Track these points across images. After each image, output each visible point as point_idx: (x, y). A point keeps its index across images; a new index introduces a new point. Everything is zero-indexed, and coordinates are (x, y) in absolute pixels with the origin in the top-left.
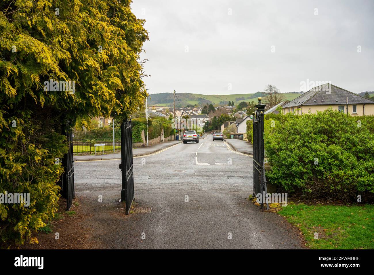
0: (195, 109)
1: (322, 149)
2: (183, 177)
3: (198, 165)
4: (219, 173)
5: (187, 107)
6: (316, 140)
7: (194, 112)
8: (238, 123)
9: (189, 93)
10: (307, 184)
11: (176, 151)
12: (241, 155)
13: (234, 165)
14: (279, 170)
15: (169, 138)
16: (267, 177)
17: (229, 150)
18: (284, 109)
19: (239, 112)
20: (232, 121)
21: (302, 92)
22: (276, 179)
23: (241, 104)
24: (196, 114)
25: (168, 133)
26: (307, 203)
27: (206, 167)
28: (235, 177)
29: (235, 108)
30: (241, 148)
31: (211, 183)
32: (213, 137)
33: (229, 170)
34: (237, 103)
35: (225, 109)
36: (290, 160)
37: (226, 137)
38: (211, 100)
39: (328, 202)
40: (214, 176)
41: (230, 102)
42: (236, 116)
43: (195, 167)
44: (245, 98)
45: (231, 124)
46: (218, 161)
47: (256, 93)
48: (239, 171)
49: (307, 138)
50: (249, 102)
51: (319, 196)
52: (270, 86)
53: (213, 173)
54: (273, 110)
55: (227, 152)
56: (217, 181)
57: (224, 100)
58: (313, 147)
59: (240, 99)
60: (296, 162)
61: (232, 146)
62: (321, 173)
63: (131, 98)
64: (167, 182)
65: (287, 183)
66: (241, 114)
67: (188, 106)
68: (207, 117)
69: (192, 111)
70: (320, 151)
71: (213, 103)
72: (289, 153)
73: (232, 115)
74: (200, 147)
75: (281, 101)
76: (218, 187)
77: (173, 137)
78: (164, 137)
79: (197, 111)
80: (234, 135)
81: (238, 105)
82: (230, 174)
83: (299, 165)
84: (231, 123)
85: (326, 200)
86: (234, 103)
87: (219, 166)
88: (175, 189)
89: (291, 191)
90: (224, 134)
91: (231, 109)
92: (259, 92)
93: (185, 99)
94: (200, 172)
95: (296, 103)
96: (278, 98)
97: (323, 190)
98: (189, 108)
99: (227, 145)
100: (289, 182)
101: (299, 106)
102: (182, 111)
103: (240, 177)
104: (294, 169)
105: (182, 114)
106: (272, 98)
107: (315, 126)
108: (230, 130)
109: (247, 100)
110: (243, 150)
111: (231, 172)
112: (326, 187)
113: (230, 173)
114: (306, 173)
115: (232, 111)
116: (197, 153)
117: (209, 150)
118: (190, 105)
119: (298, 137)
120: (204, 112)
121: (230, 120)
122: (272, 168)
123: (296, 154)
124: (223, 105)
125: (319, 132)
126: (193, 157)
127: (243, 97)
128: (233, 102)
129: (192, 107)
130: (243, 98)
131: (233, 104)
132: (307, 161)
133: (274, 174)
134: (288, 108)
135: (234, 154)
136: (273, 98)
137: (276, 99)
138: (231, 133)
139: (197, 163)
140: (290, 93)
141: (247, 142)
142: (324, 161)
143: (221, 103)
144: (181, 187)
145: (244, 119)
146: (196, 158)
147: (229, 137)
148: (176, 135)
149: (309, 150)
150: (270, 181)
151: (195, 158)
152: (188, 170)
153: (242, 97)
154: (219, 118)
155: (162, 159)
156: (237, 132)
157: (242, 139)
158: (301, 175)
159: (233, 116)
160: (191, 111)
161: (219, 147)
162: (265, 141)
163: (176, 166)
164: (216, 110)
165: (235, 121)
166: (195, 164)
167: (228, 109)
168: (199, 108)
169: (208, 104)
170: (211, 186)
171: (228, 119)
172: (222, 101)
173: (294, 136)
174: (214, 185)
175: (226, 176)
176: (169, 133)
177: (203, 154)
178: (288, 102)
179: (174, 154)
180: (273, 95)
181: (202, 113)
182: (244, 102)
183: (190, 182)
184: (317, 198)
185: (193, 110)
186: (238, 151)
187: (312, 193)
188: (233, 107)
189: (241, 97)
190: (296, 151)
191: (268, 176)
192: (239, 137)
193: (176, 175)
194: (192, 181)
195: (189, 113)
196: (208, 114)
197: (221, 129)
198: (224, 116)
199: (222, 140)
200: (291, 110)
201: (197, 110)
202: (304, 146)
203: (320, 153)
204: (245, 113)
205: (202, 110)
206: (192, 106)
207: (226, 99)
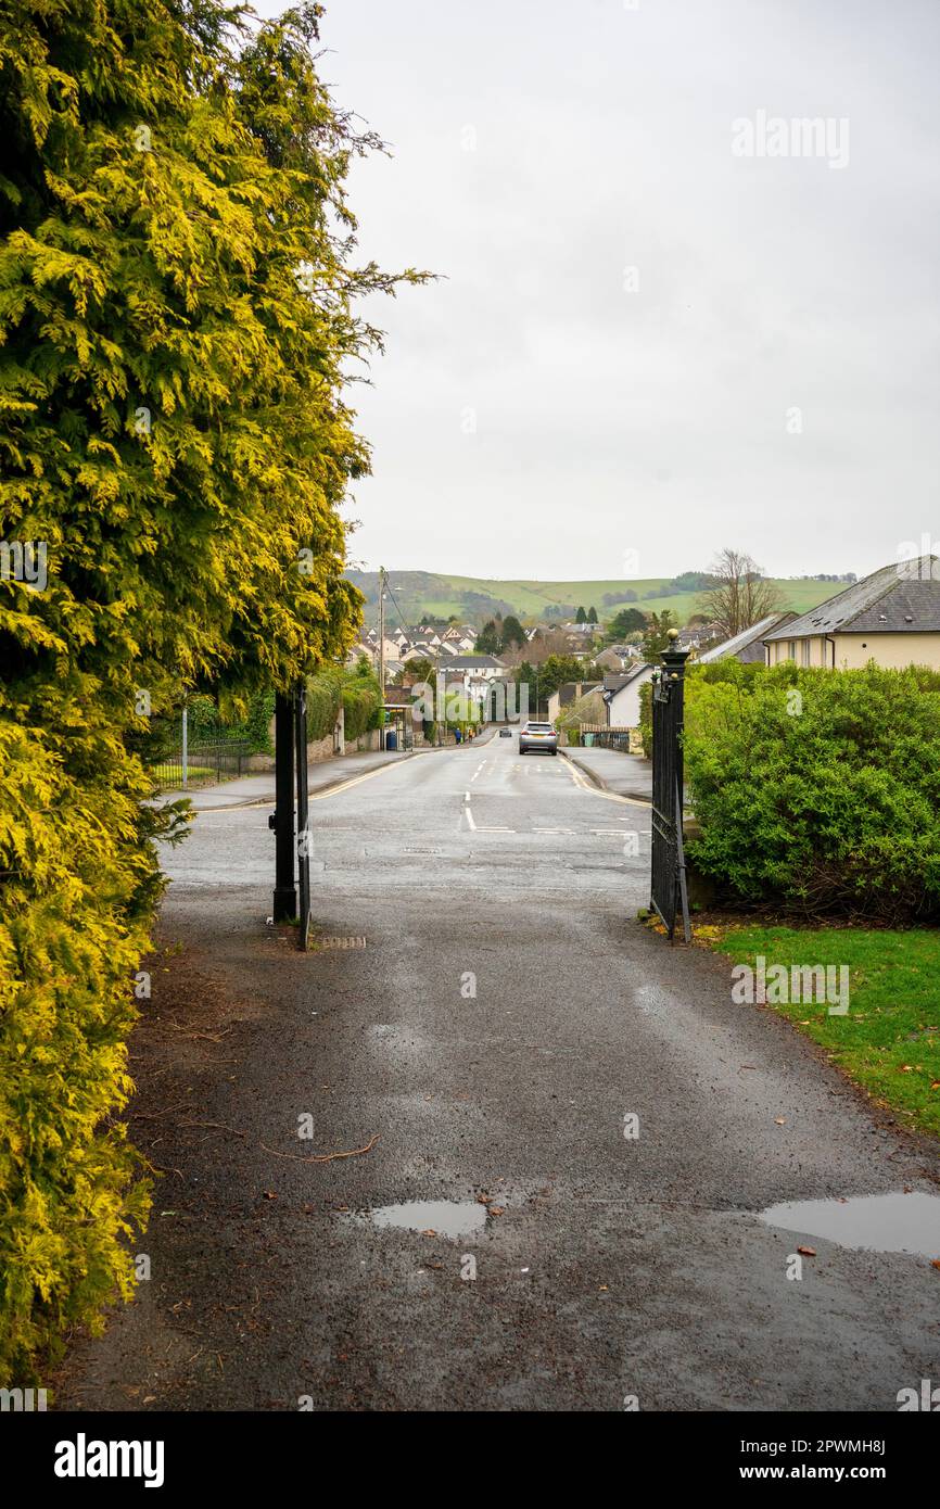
0: (452, 633)
1: (838, 779)
2: (432, 867)
3: (475, 831)
4: (547, 858)
5: (420, 624)
6: (827, 756)
7: (446, 646)
8: (612, 691)
9: (429, 572)
10: (795, 874)
11: (395, 787)
12: (621, 804)
13: (595, 834)
14: (722, 837)
15: (363, 741)
16: (688, 857)
17: (578, 786)
18: (777, 642)
19: (615, 646)
20: (588, 680)
21: (850, 577)
22: (714, 862)
23: (623, 618)
24: (454, 652)
25: (358, 724)
26: (796, 927)
27: (503, 839)
28: (598, 868)
29: (600, 631)
30: (621, 780)
31: (524, 885)
32: (521, 739)
33: (579, 850)
34: (608, 615)
35: (563, 635)
36: (753, 808)
37: (567, 742)
38: (509, 601)
39: (850, 924)
40: (533, 865)
41: (581, 609)
42: (603, 664)
43: (465, 837)
44: (639, 596)
45: (583, 692)
46: (542, 819)
47: (678, 577)
48: (609, 852)
49: (802, 749)
50: (654, 614)
51: (829, 909)
52: (732, 556)
53: (527, 857)
54: (736, 645)
55: (571, 791)
56: (542, 879)
57: (559, 602)
58: (815, 773)
59: (621, 599)
60: (769, 814)
61: (587, 771)
62: (835, 843)
63: (327, 633)
64: (384, 880)
65: (745, 872)
66: (624, 654)
67: (425, 622)
68: (495, 666)
69: (439, 643)
70: (833, 784)
71: (518, 612)
72: (749, 788)
73: (587, 660)
74: (476, 775)
75: (770, 610)
76: (544, 894)
77: (376, 735)
78: (346, 739)
79: (457, 641)
80: (597, 735)
81: (611, 620)
82: (581, 860)
83: (775, 823)
84: (585, 690)
85: (846, 919)
86: (598, 614)
87: (549, 834)
88: (416, 899)
89: (754, 895)
90: (559, 728)
91: (584, 638)
92: (689, 575)
93: (415, 595)
94: (485, 853)
95: (817, 622)
96: (760, 600)
97: (838, 889)
98: (429, 630)
99: (571, 767)
100: (749, 871)
101: (826, 634)
102: (402, 640)
103: (613, 868)
104: (761, 832)
105: (404, 652)
106: (735, 599)
107: (827, 717)
108: (583, 715)
109: (645, 604)
110: (627, 786)
111: (586, 854)
112: (845, 882)
113: (581, 857)
114: (792, 845)
115: (589, 644)
116: (468, 794)
117: (509, 785)
118: (433, 618)
119: (777, 744)
120: (484, 645)
121: (583, 679)
122: (705, 832)
123: (769, 794)
124: (555, 619)
125: (836, 733)
126: (455, 807)
127: (630, 593)
128: (593, 611)
129: (441, 625)
130: (631, 597)
131: (593, 618)
132: (796, 811)
133: (709, 849)
134: (789, 642)
135: (595, 799)
136: (741, 601)
137: (751, 604)
138: (585, 726)
139: (473, 827)
140: (806, 578)
141: (641, 761)
142: (842, 811)
143: (548, 611)
144: (433, 895)
145: (631, 675)
146: (468, 811)
147: (579, 741)
148: (386, 732)
149: (806, 782)
150: (698, 867)
151: (465, 812)
152: (446, 847)
153: (629, 590)
154: (540, 669)
155: (353, 811)
156: (608, 721)
157: (624, 748)
158: (781, 850)
159: (595, 664)
160: (436, 641)
161: (543, 774)
162: (687, 755)
163: (405, 835)
164: (530, 638)
165: (599, 682)
166: (466, 830)
167: (574, 635)
168: (467, 628)
169: (499, 616)
170: (523, 892)
171: (575, 673)
172: (553, 604)
173: (767, 743)
174: (534, 890)
175: (568, 865)
176: (364, 724)
177: (491, 797)
178: (792, 617)
179: (391, 797)
180: (740, 587)
181: (478, 648)
182: (632, 610)
183: (460, 882)
184: (823, 913)
185: (444, 636)
186: (609, 790)
187: (809, 900)
188: (593, 627)
189: (623, 592)
190: (772, 783)
191: (692, 855)
192: (613, 740)
193: (410, 862)
194: (463, 879)
195: (431, 649)
196: (499, 653)
197: (547, 712)
198: (558, 662)
199: (551, 750)
200: (798, 646)
201: (458, 636)
202: (794, 770)
203: (832, 791)
204: (638, 654)
205: (478, 639)
206: (438, 621)
207: (569, 596)
